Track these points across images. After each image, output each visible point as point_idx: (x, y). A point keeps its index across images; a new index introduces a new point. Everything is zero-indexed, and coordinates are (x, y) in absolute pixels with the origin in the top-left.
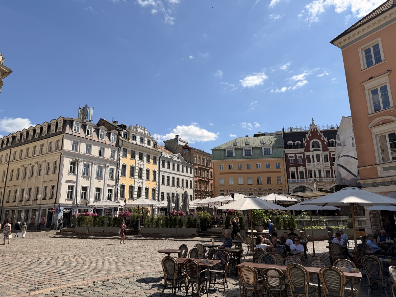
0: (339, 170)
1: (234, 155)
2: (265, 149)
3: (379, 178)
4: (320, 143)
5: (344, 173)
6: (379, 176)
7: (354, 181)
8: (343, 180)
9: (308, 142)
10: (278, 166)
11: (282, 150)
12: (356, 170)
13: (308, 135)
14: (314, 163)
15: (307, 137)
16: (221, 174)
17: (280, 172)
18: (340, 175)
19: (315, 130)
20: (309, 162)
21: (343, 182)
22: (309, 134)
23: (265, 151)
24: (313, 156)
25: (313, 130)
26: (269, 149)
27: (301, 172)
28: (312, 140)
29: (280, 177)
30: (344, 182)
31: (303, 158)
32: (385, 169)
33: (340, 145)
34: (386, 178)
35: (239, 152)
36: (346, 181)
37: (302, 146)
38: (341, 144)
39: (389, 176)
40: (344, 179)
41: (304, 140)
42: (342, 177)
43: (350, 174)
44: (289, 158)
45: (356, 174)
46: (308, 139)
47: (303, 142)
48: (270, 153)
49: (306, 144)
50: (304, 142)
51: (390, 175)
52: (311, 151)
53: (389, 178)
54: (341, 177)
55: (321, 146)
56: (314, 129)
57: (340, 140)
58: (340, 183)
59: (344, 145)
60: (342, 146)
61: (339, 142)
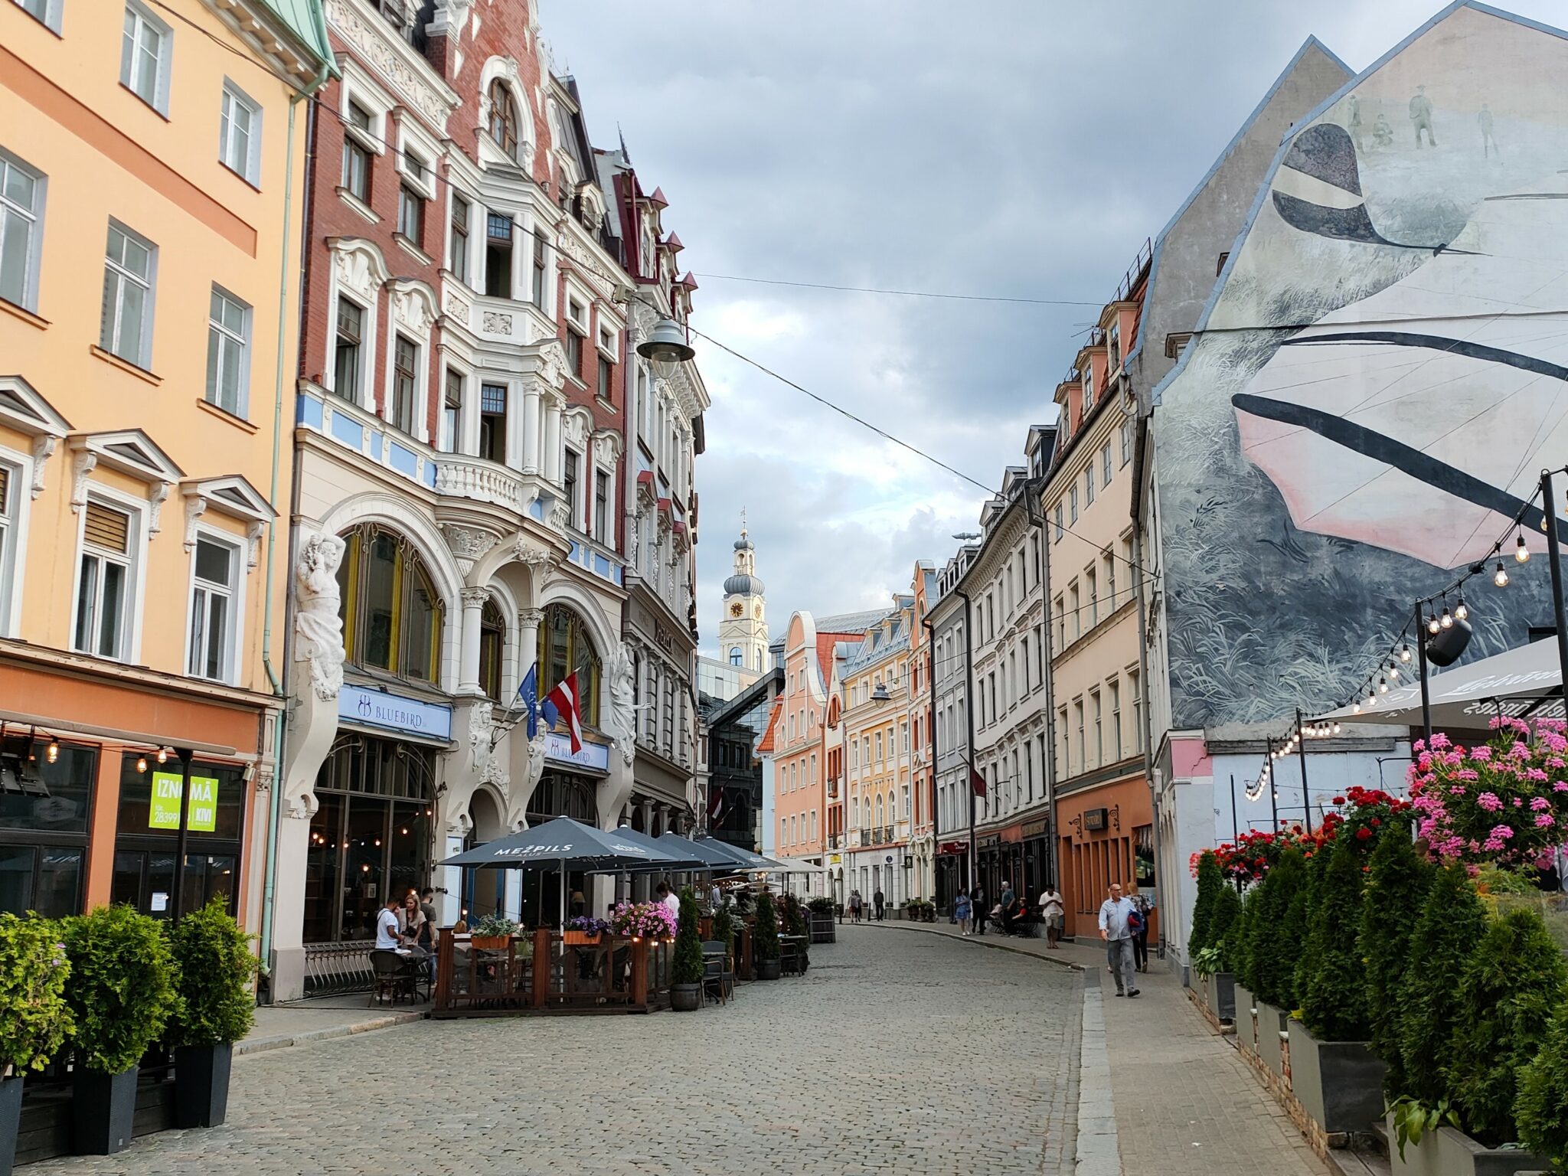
0: (1260, 455)
4: (530, 138)
5: (1350, 496)
8: (1326, 551)
9: (473, 56)
10: (231, 140)
14: (501, 306)
17: (247, 237)
18: (1273, 504)
21: (1323, 570)
27: (404, 350)
28: (493, 48)
30: (1346, 581)
31: (431, 191)
33: (1347, 225)
36: (1371, 571)
38: (1381, 223)
40: (1345, 544)
41: (450, 3)
42: (1298, 523)
43: (1477, 508)
44: (346, 115)
46: (476, 21)
47: (448, 23)
49: (458, 59)
52: (482, 166)
55: (528, 167)
57: (1354, 188)
58: (1246, 577)
59: (1438, 250)
60: (1383, 241)
61: (1342, 200)
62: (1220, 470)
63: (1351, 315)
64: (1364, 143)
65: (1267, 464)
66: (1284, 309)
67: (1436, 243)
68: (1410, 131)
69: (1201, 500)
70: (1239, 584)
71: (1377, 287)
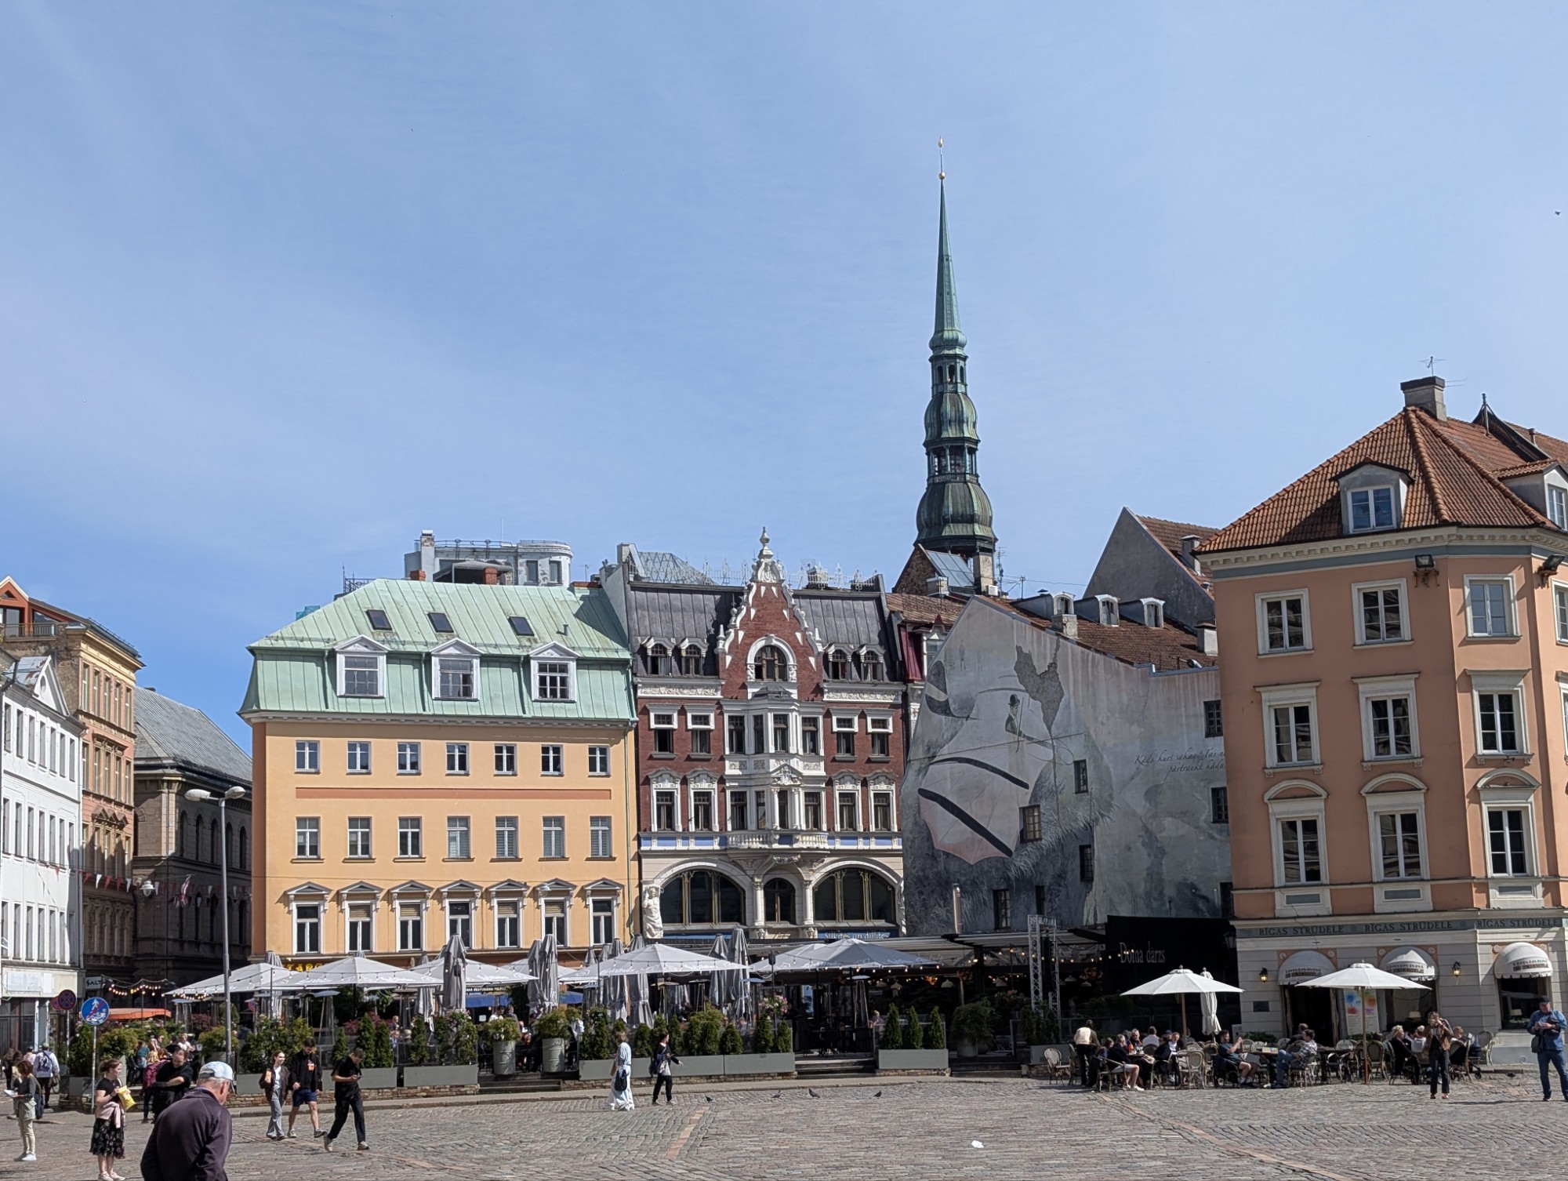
0: (926, 816)
1: (382, 690)
2: (542, 668)
3: (1278, 918)
4: (791, 661)
5: (948, 833)
6: (1277, 916)
7: (998, 869)
8: (942, 858)
9: (740, 650)
10: (598, 763)
11: (618, 679)
12: (1016, 826)
13: (744, 612)
14: (759, 757)
15: (737, 621)
16: (303, 793)
17: (607, 794)
18: (929, 838)
19: (774, 589)
20: (739, 747)
21: (941, 866)
22: (748, 611)
23: (543, 680)
24: (759, 721)
25: (763, 589)
26: (564, 669)
27: (703, 797)
28: (756, 637)
29: (606, 820)
30: (947, 871)
31: (712, 726)
32: (1291, 900)
33: (944, 709)
34: (1293, 921)
35: (410, 673)
36: (953, 867)
37: (711, 666)
38: (952, 707)
39: (1298, 917)
40: (947, 854)
41: (722, 635)
42: (936, 847)
43: (980, 837)
44: (653, 725)
45: (1011, 842)
46: (741, 634)
47: (720, 646)
48: (564, 694)
49: (729, 659)
50: (724, 645)
51: (1301, 914)
52: (750, 697)
53: (1298, 920)
54: (933, 848)
55: (793, 675)
56: (769, 586)
57: (945, 691)
58: (923, 871)
59: (967, 718)
60: (953, 716)
61: (942, 698)
62: (916, 823)
63: (945, 752)
64: (947, 668)
65: (927, 821)
66: (929, 749)
67: (966, 715)
68: (958, 662)
69: (911, 836)
70: (921, 874)
71: (952, 737)
